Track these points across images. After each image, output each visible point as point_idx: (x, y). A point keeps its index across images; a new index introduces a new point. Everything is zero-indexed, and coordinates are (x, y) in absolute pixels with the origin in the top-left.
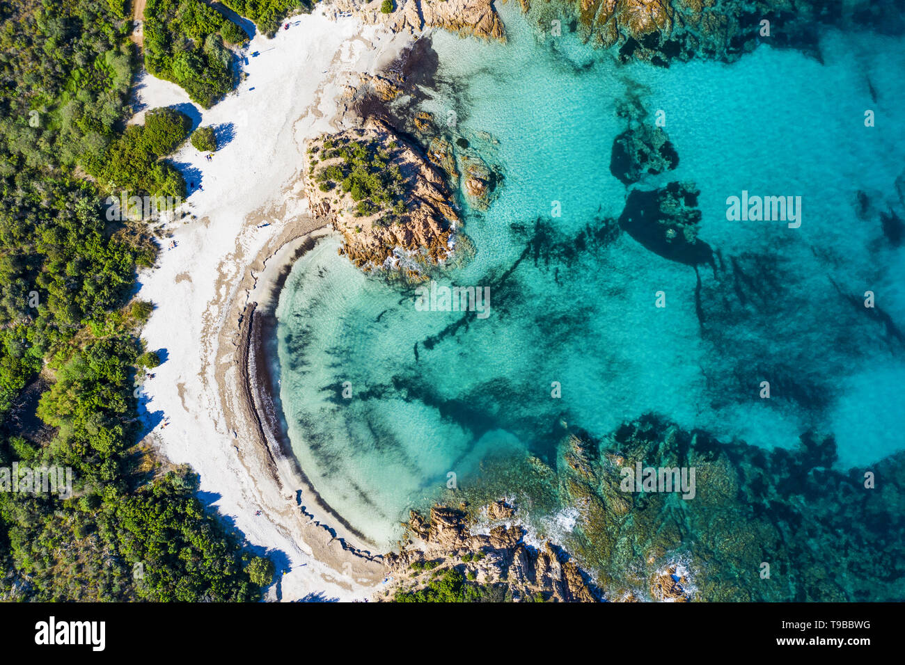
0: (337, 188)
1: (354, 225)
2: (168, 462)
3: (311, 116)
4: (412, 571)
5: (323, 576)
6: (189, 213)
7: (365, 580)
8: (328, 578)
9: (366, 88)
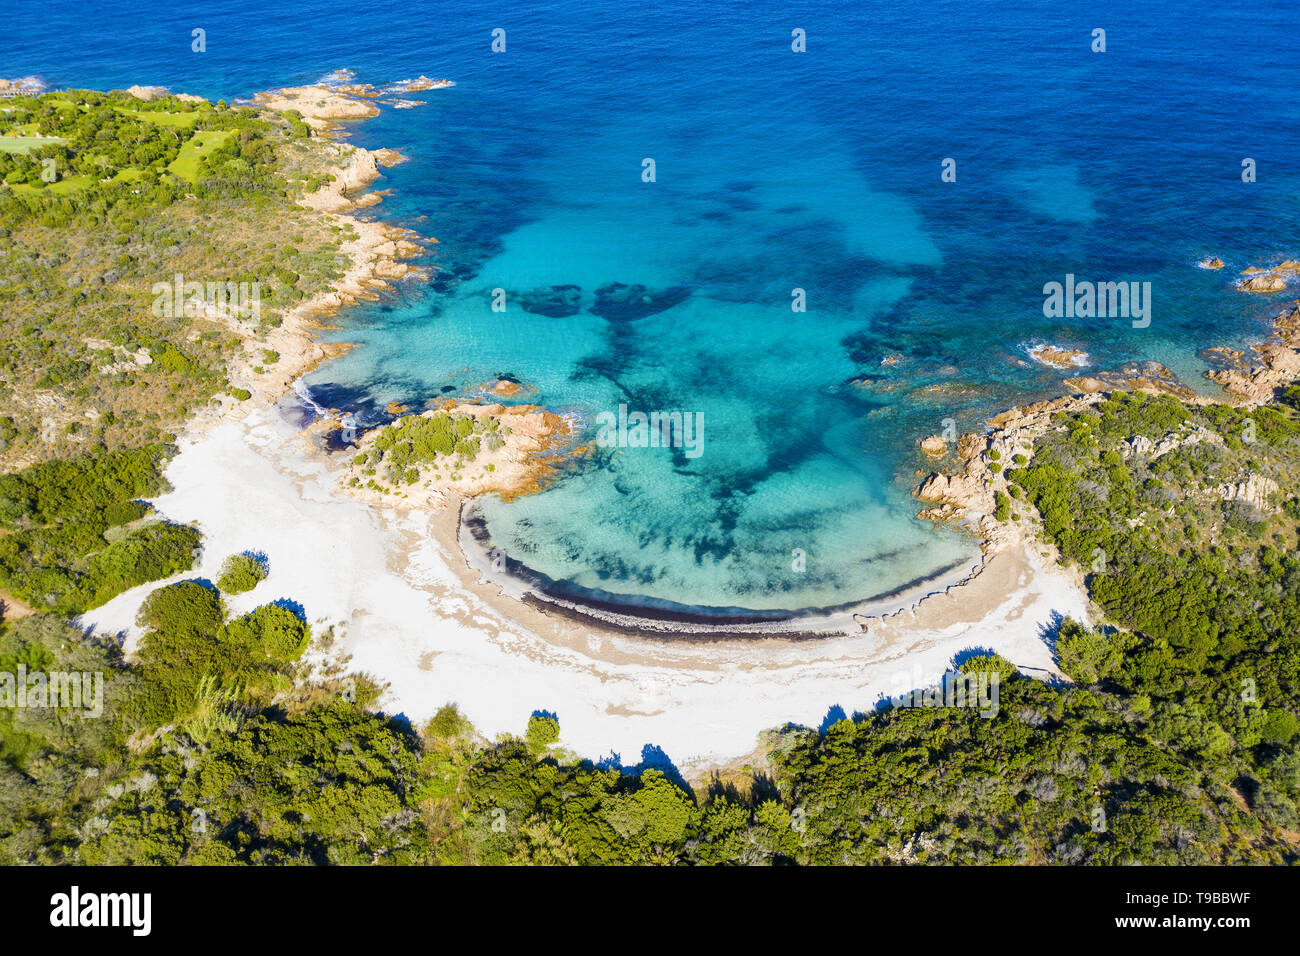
0: (420, 469)
1: (482, 470)
2: (746, 757)
3: (306, 484)
4: (1010, 521)
5: (1009, 618)
6: (331, 628)
7: (1023, 578)
8: (1014, 614)
9: (315, 437)
